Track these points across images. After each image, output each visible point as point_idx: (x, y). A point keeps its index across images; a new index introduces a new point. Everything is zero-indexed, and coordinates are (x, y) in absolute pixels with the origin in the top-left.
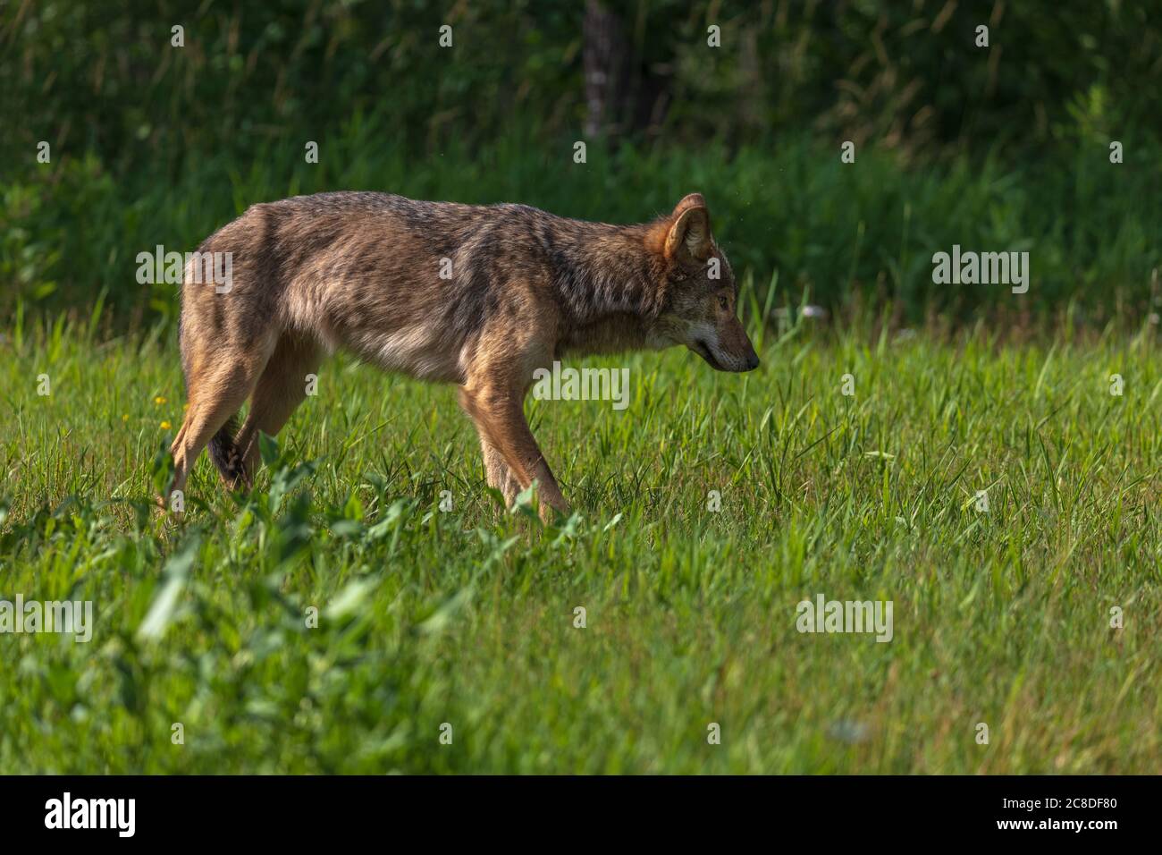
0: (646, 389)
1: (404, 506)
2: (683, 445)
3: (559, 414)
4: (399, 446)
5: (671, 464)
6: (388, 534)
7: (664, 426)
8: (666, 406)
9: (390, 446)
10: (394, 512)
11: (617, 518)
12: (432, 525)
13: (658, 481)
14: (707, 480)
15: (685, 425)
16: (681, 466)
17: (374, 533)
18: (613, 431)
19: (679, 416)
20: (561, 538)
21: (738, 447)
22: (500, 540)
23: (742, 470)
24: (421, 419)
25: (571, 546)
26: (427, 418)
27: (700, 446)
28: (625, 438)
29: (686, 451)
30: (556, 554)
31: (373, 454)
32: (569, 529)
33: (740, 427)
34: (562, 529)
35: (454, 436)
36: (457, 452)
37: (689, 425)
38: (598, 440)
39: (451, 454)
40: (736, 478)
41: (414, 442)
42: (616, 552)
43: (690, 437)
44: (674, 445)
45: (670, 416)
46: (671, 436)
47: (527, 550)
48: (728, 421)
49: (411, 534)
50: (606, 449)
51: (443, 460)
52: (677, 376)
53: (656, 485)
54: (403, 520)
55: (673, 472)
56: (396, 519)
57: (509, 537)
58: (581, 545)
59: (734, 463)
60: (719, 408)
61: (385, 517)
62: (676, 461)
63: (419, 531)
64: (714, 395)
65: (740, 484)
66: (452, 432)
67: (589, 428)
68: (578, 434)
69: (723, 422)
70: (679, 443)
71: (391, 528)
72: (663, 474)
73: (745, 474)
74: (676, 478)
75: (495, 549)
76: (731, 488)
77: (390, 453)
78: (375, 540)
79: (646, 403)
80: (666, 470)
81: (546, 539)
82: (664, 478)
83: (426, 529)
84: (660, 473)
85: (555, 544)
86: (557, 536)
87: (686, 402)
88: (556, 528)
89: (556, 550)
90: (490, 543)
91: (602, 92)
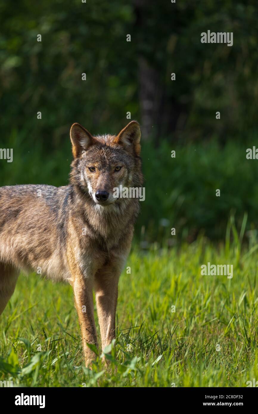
0: (176, 283)
1: (40, 356)
2: (197, 314)
3: (128, 298)
4: (40, 319)
5: (190, 325)
6: (33, 372)
7: (186, 303)
8: (187, 292)
9: (35, 318)
10: (35, 360)
11: (159, 358)
12: (57, 366)
13: (183, 334)
14: (210, 333)
15: (197, 302)
16: (196, 325)
17: (25, 371)
18: (158, 306)
19: (194, 297)
20: (128, 371)
21: (227, 314)
22: (95, 373)
23: (229, 326)
24: (52, 303)
25: (135, 374)
26: (55, 301)
27: (206, 314)
28: (165, 309)
29: (198, 317)
30: (126, 379)
31: (25, 323)
32: (132, 366)
33: (228, 303)
34: (128, 366)
35: (70, 312)
36: (72, 321)
37: (200, 301)
38: (149, 312)
39: (69, 322)
40: (226, 331)
41: (48, 317)
42: (159, 378)
43: (200, 308)
44: (192, 314)
45: (189, 297)
46: (189, 308)
47: (109, 378)
48: (221, 299)
49: (45, 371)
50: (154, 317)
51: (65, 325)
52: (193, 273)
53: (182, 336)
54: (41, 363)
55: (191, 328)
56: (36, 364)
57: (99, 371)
58: (139, 374)
59: (225, 323)
60: (216, 291)
61: (30, 363)
62: (193, 321)
63: (50, 369)
64: (214, 284)
65: (228, 335)
66: (69, 309)
67: (145, 304)
68: (139, 308)
69: (218, 299)
70: (194, 312)
71: (34, 368)
72: (186, 330)
73: (231, 329)
74: (193, 331)
75: (92, 378)
76: (223, 337)
77: (35, 323)
78: (25, 375)
79: (176, 289)
80: (187, 328)
81: (120, 372)
82: (186, 332)
83: (54, 367)
84: (184, 330)
85: (125, 374)
86: (125, 370)
87: (197, 289)
88: (125, 366)
89: (126, 377)
90: (89, 375)
91: (150, 112)
